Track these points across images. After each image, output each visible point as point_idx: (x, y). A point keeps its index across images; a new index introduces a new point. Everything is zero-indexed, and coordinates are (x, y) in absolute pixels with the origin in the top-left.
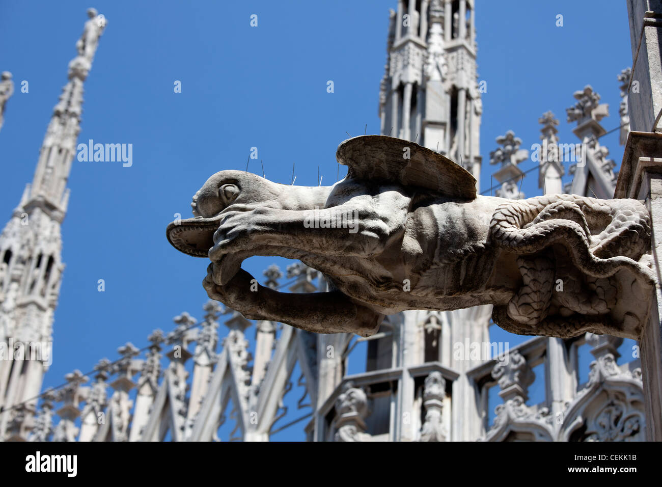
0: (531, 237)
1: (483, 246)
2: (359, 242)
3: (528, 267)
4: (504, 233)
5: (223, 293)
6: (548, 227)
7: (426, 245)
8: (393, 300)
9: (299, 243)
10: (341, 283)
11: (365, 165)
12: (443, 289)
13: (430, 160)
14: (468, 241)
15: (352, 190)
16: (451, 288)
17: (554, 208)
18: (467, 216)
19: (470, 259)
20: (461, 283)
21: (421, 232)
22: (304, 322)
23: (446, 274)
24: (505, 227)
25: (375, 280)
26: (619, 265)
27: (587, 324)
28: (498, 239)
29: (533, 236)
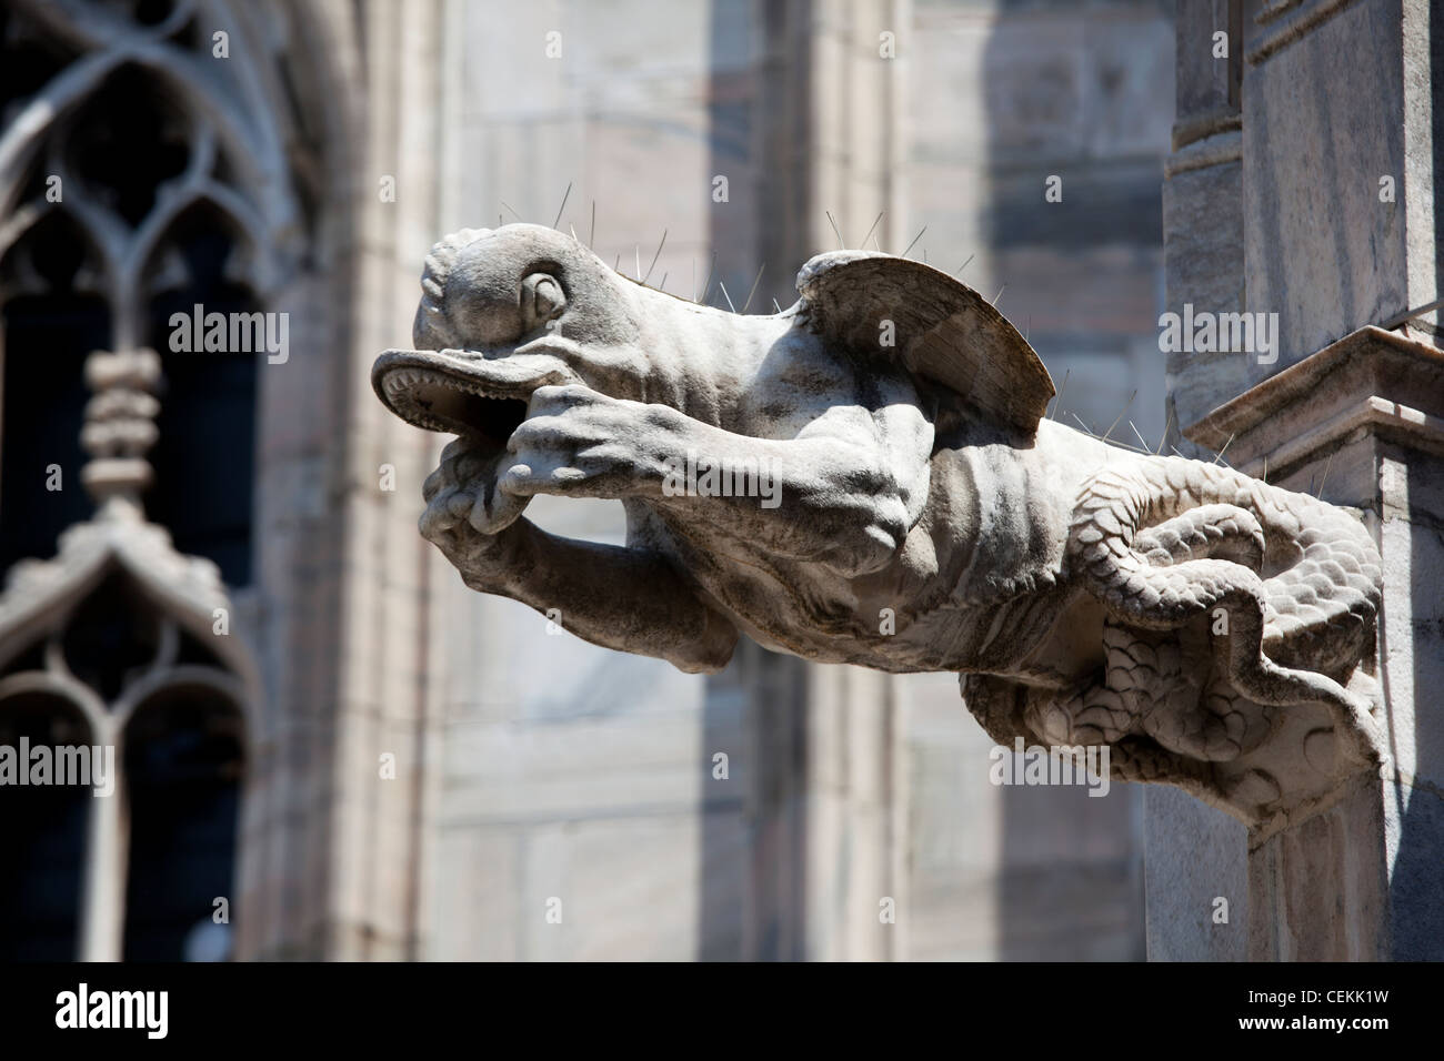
0: (1177, 603)
1: (1052, 578)
2: (854, 549)
3: (1139, 660)
4: (1117, 571)
5: (459, 535)
6: (1214, 586)
7: (948, 555)
8: (824, 645)
9: (731, 521)
10: (709, 564)
11: (851, 309)
12: (942, 654)
13: (986, 330)
14: (1026, 561)
15: (828, 383)
16: (960, 657)
17: (1217, 523)
18: (1036, 496)
19: (1018, 603)
20: (983, 650)
21: (944, 520)
22: (591, 626)
23: (963, 626)
24: (1119, 556)
25: (816, 606)
26: (1317, 698)
27: (1170, 777)
28: (1100, 579)
29: (1182, 603)
